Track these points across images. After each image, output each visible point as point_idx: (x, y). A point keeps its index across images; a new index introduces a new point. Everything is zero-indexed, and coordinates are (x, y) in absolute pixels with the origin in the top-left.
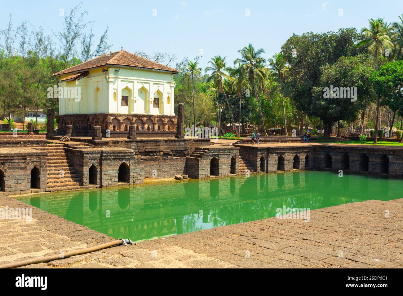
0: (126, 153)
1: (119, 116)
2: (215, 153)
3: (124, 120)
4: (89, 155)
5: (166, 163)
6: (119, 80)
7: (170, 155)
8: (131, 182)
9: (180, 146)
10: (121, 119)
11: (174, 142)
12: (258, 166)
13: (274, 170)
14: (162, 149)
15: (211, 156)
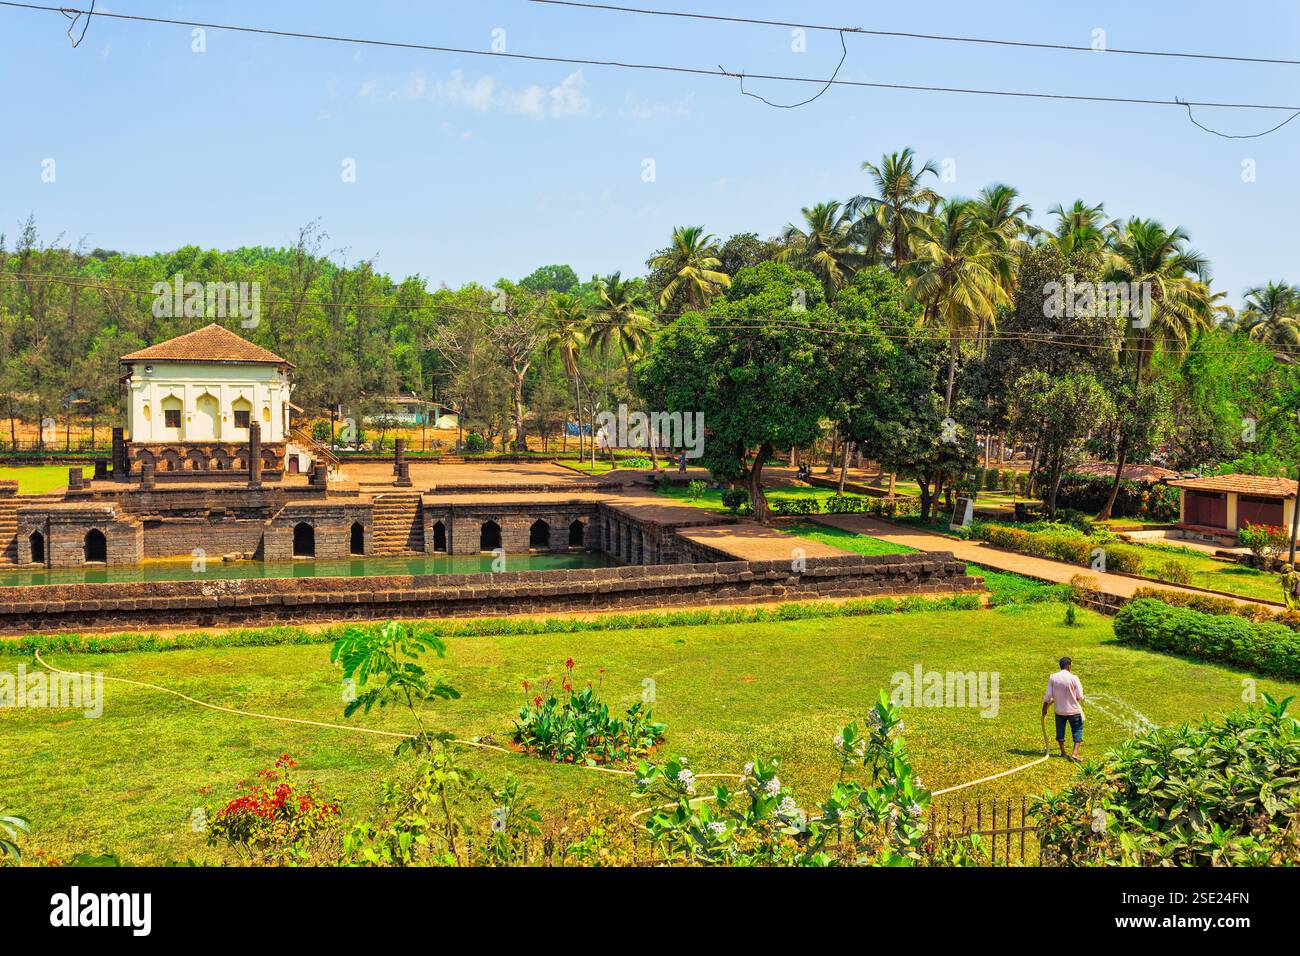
0: (94, 513)
1: (149, 446)
3: (163, 452)
4: (28, 517)
5: (218, 530)
6: (154, 384)
7: (229, 516)
8: (110, 562)
9: (251, 501)
11: (235, 493)
12: (426, 540)
13: (470, 550)
14: (206, 506)
15: (293, 519)
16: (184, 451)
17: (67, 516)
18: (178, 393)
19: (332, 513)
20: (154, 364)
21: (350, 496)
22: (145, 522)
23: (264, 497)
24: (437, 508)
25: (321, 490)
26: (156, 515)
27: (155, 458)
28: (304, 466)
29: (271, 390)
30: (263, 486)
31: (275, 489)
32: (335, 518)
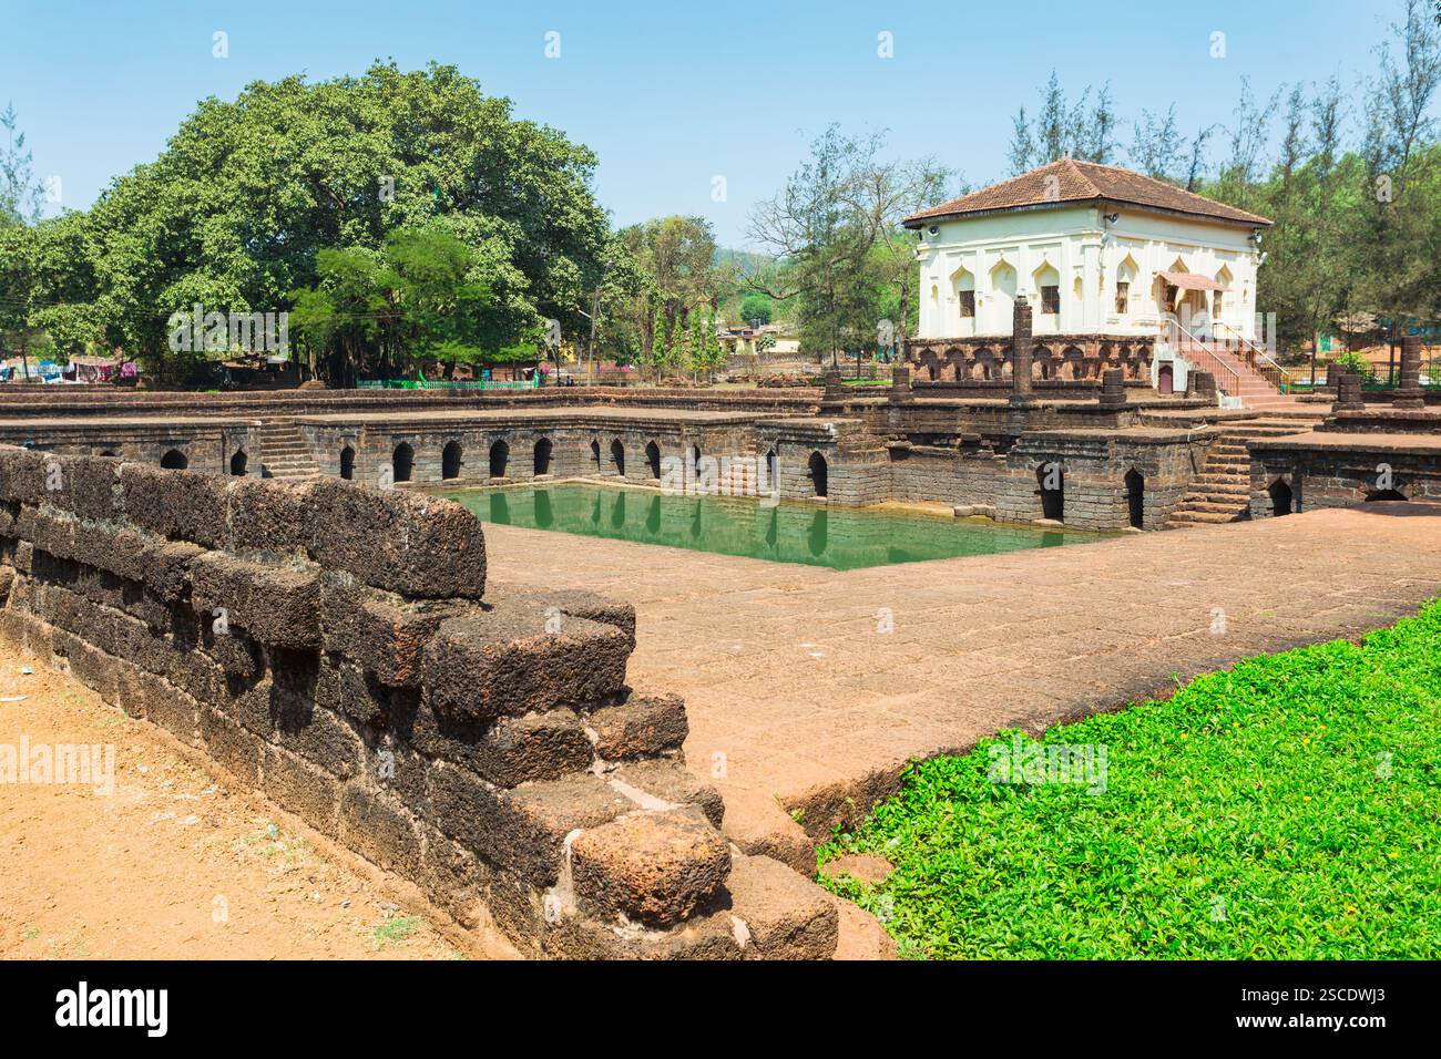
0: (814, 429)
1: (934, 345)
2: (1048, 449)
3: (948, 353)
4: (764, 430)
5: (971, 469)
6: (942, 254)
7: (986, 448)
8: (829, 498)
9: (1013, 425)
10: (940, 351)
11: (993, 413)
14: (958, 430)
15: (1035, 456)
16: (970, 351)
17: (792, 432)
18: (968, 263)
19: (1089, 450)
20: (945, 222)
21: (1176, 426)
22: (890, 448)
23: (1030, 420)
24: (1274, 450)
25: (1108, 410)
26: (904, 440)
27: (940, 362)
28: (1180, 382)
29: (1084, 247)
30: (1032, 403)
31: (1045, 407)
32: (1095, 458)
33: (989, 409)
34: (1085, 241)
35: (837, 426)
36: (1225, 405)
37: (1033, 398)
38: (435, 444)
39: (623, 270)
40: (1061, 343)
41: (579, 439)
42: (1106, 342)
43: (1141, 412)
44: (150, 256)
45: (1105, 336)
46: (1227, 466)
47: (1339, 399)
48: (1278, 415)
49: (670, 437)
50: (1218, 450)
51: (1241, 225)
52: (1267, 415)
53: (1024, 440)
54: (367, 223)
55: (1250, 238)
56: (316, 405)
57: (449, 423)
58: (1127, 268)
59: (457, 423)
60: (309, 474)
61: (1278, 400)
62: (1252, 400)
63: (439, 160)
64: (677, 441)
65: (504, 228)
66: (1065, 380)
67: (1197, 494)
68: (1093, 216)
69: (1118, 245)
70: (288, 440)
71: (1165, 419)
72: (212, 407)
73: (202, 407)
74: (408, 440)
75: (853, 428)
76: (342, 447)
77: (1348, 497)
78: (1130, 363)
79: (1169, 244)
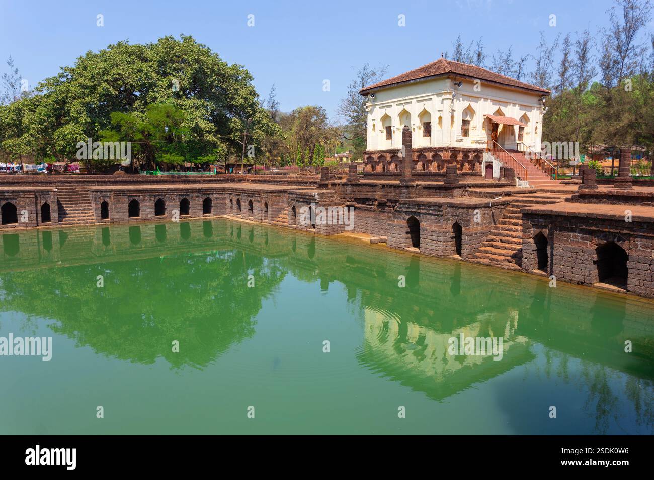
0: (309, 196)
1: (373, 153)
2: (412, 209)
3: (379, 158)
4: (291, 196)
5: (382, 218)
7: (389, 207)
8: (316, 231)
9: (402, 195)
10: (375, 157)
11: (392, 188)
14: (377, 197)
15: (406, 212)
16: (389, 156)
17: (300, 197)
18: (389, 112)
19: (433, 210)
20: (378, 91)
21: (487, 197)
22: (347, 206)
23: (410, 192)
24: (536, 215)
25: (448, 188)
26: (353, 202)
27: (376, 162)
28: (496, 173)
29: (443, 100)
30: (411, 183)
31: (417, 186)
32: (435, 215)
33: (390, 186)
34: (444, 97)
35: (319, 194)
36: (520, 185)
37: (413, 180)
38: (151, 200)
39: (264, 124)
40: (431, 151)
41: (226, 198)
42: (455, 151)
43: (468, 189)
44: (49, 116)
45: (454, 148)
46: (513, 221)
47: (583, 183)
48: (548, 191)
49: (256, 198)
50: (509, 212)
51: (533, 93)
52: (542, 191)
53: (400, 204)
54: (143, 102)
55: (539, 100)
56: (102, 182)
57: (157, 190)
58: (468, 112)
59: (162, 190)
60: (87, 213)
61: (550, 183)
62: (533, 183)
63: (177, 75)
64: (259, 200)
65: (205, 105)
66: (433, 171)
67: (494, 237)
68: (448, 83)
69: (463, 101)
70: (80, 198)
71: (481, 193)
72: (47, 183)
73: (41, 182)
74: (137, 198)
75: (329, 195)
76: (102, 201)
77: (584, 247)
78: (469, 162)
79: (493, 100)
